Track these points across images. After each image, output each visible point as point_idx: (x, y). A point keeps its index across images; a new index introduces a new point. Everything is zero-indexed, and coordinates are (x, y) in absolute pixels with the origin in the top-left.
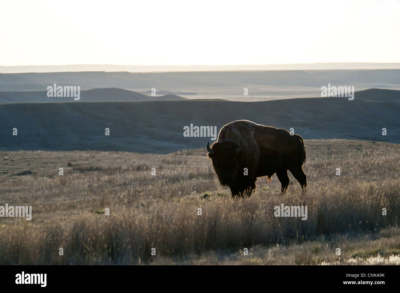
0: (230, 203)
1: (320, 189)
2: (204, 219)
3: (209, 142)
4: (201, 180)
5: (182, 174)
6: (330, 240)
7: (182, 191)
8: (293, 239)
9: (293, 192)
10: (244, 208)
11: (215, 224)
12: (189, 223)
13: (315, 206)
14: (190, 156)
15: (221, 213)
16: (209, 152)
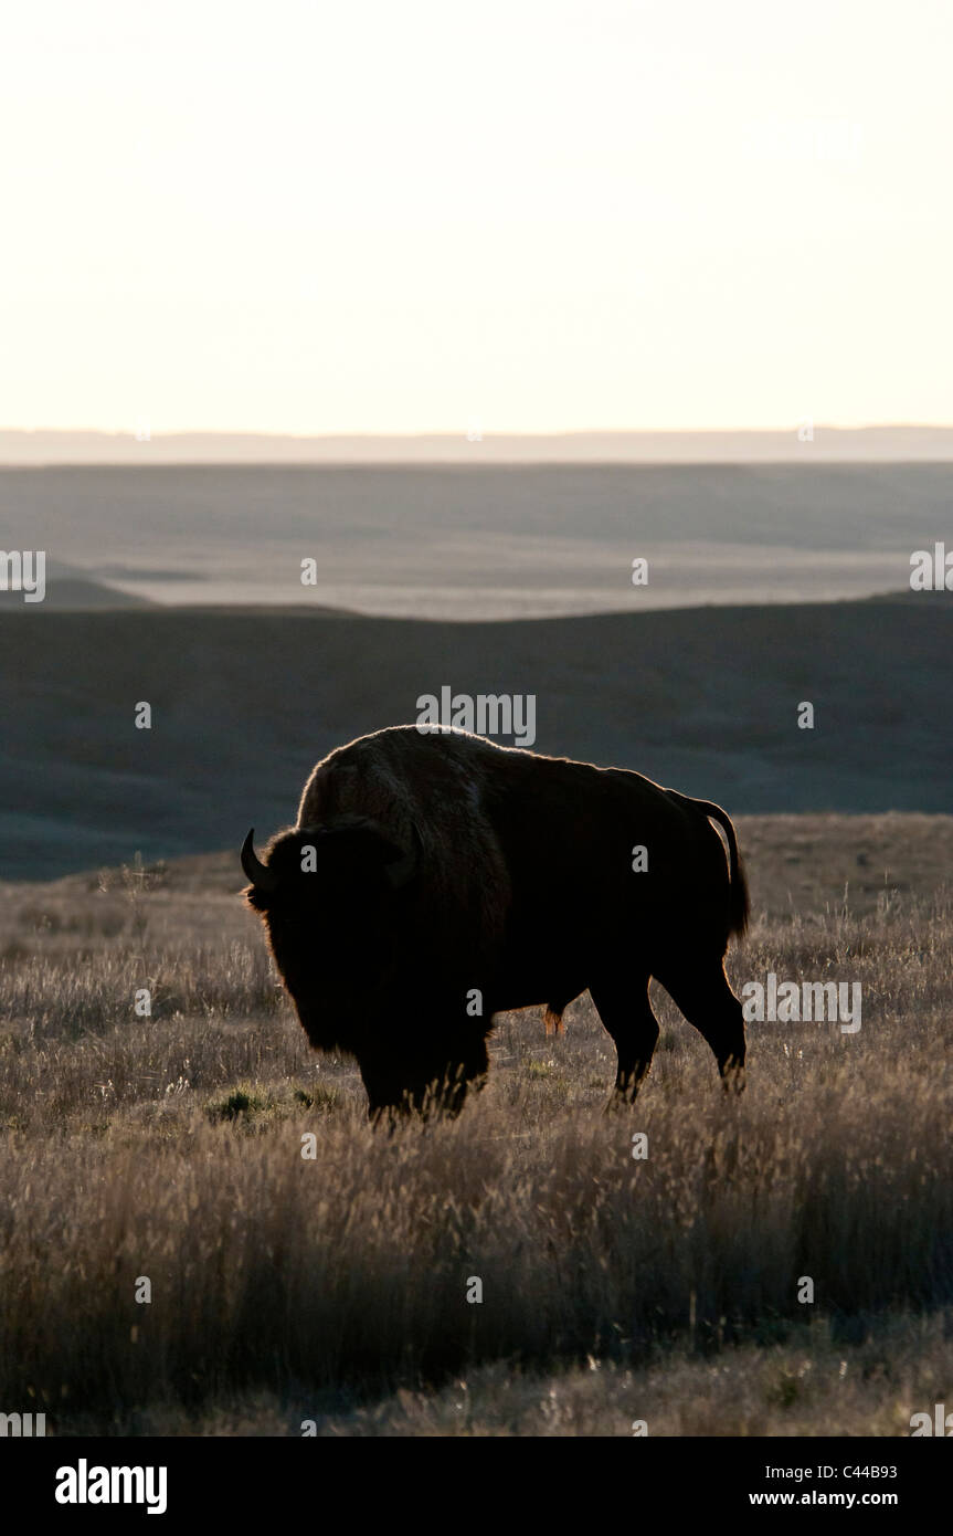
0: (358, 1147)
1: (810, 1078)
2: (224, 1229)
3: (252, 831)
4: (214, 1024)
5: (118, 990)
6: (857, 1340)
7: (120, 1078)
8: (674, 1334)
9: (673, 1091)
10: (426, 1175)
11: (280, 1255)
12: (145, 1245)
13: (784, 1165)
14: (163, 895)
15: (313, 1195)
16: (252, 881)
